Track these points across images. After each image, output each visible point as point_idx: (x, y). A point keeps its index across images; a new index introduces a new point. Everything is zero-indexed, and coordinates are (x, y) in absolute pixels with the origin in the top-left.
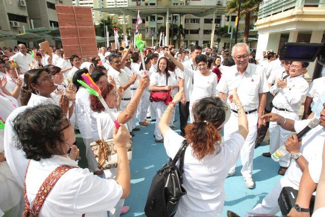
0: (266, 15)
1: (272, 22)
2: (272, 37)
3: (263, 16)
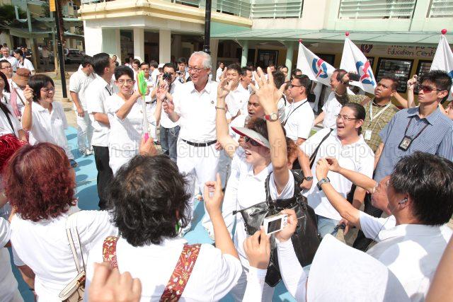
1: (108, 12)
2: (107, 33)
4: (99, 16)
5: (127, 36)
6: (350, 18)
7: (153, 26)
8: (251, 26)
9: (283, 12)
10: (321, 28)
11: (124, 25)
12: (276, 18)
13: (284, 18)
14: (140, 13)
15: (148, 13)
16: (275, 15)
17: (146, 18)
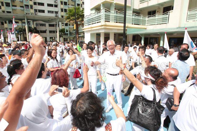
0: (88, 24)
1: (92, 28)
2: (92, 35)
3: (87, 24)
4: (89, 29)
5: (98, 35)
6: (193, 21)
7: (107, 31)
8: (146, 29)
9: (160, 22)
10: (178, 27)
11: (97, 32)
12: (157, 24)
13: (160, 24)
14: (103, 27)
15: (105, 27)
16: (156, 23)
17: (105, 28)
